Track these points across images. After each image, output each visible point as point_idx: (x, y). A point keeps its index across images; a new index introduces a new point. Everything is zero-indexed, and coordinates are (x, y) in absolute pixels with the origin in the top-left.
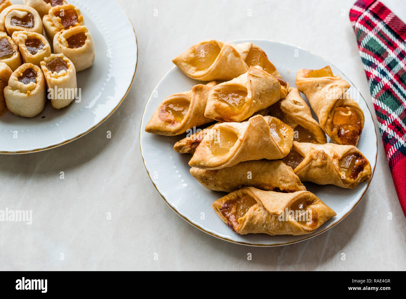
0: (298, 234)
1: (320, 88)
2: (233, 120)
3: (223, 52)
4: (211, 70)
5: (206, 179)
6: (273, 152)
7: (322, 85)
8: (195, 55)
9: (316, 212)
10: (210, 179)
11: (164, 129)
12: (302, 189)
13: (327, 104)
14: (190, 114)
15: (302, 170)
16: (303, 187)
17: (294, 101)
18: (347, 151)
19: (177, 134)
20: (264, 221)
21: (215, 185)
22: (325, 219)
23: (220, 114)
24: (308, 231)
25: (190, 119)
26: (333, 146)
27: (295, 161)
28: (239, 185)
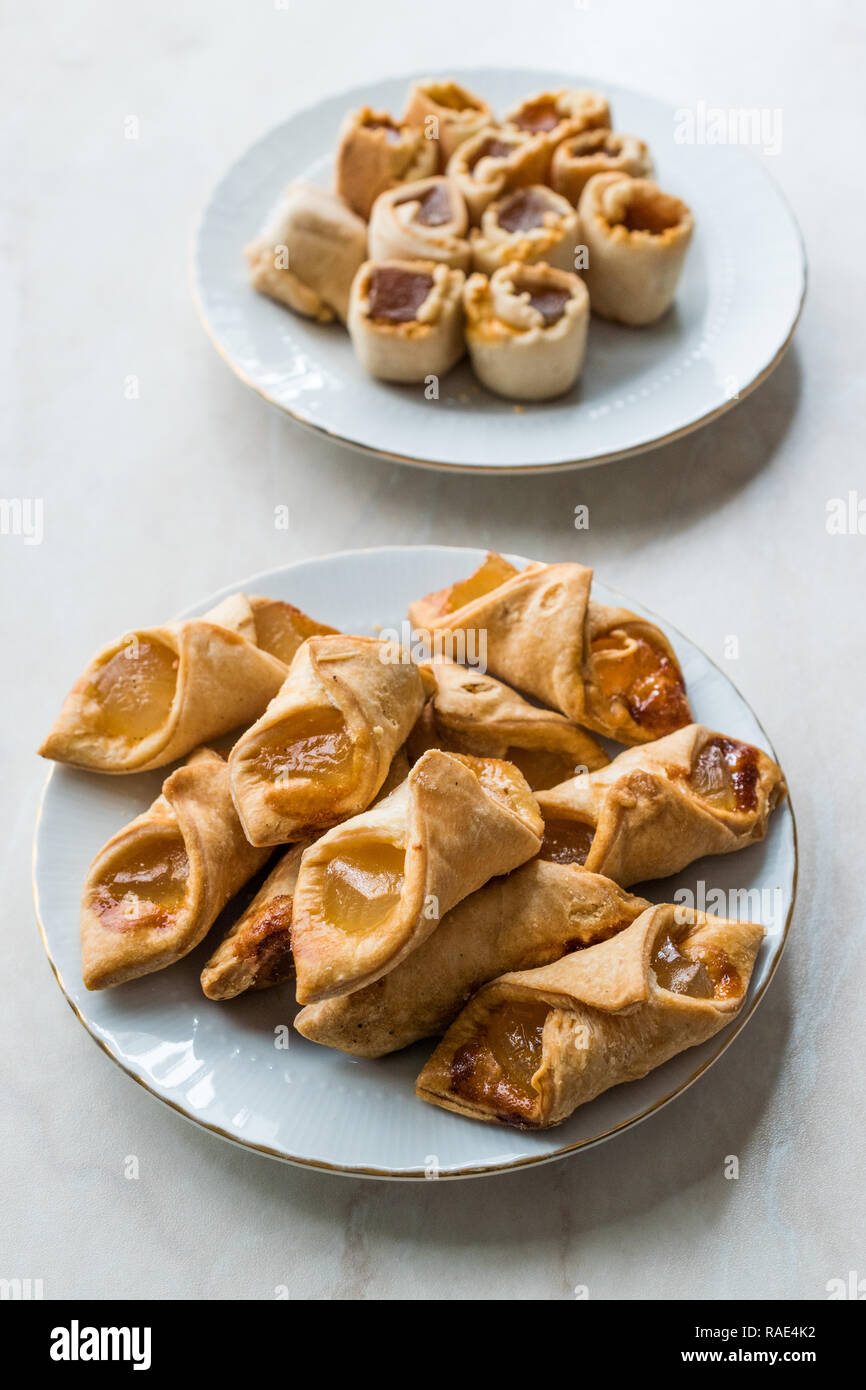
0: (712, 1034)
1: (515, 615)
2: (344, 814)
3: (186, 652)
4: (179, 717)
5: (360, 1026)
6: (515, 841)
7: (516, 605)
8: (99, 703)
9: (716, 948)
10: (370, 1020)
11: (146, 952)
12: (641, 906)
13: (564, 648)
14: (202, 866)
15: (610, 856)
16: (637, 903)
17: (464, 687)
18: (692, 743)
19: (191, 947)
20: (604, 1046)
21: (391, 1033)
22: (752, 956)
23: (298, 814)
24: (731, 1010)
25: (211, 883)
26: (645, 751)
27: (569, 847)
28: (462, 991)
